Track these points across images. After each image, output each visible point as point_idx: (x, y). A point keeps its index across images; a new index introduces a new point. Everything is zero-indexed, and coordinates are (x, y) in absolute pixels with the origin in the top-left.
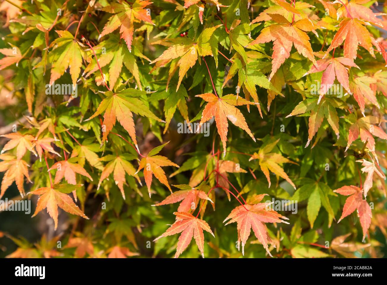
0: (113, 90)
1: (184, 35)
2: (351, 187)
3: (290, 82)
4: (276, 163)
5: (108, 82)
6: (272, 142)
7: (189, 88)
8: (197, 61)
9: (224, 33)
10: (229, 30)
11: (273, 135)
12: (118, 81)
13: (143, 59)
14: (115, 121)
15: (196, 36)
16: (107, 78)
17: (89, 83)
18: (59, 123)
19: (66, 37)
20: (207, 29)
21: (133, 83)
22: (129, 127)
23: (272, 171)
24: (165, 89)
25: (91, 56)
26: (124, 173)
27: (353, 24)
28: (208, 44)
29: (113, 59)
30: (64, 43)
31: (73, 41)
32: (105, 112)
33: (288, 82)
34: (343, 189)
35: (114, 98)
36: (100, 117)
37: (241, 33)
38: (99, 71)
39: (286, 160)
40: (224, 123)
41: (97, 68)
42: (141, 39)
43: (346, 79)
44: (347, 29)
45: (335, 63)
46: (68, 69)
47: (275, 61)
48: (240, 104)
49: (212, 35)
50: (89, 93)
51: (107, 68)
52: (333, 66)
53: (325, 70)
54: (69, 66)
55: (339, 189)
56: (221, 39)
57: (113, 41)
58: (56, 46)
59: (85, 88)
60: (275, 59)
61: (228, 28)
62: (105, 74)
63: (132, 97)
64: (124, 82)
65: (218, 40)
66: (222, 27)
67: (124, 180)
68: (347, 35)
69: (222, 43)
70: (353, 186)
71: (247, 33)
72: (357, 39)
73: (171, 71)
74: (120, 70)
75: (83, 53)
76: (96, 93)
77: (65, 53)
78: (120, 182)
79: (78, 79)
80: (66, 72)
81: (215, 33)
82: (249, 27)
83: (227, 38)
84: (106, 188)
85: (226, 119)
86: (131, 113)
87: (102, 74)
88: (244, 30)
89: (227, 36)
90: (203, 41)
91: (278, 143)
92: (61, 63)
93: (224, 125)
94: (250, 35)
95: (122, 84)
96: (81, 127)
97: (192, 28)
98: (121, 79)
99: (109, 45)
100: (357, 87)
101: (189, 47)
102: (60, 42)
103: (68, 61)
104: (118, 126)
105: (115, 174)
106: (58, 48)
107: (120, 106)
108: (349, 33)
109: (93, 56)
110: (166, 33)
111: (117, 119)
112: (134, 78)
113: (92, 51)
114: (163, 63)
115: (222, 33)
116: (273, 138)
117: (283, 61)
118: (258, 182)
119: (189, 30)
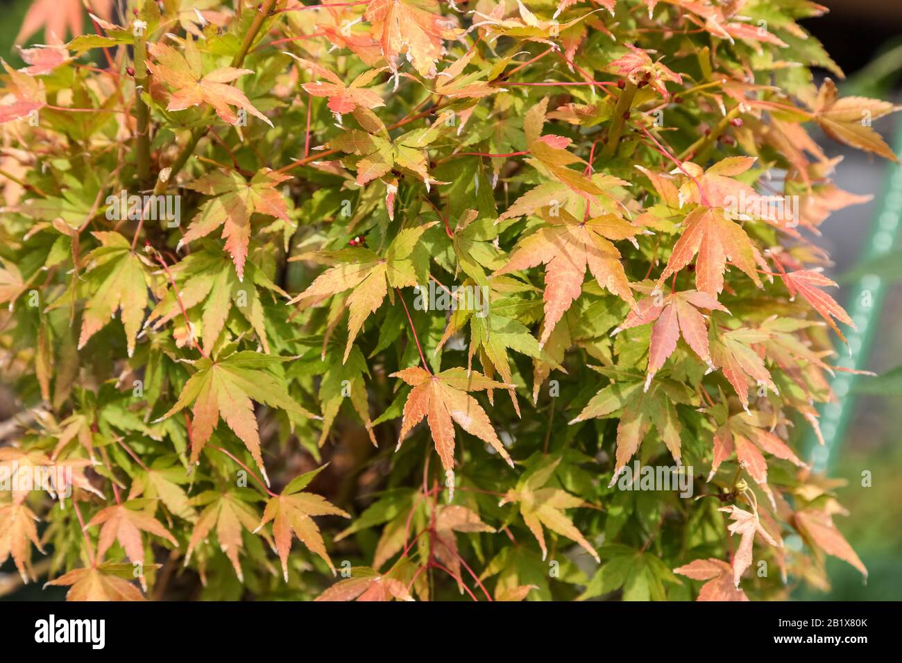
0: (211, 356)
1: (356, 243)
2: (710, 562)
3: (583, 341)
4: (555, 508)
5: (200, 339)
6: (545, 465)
7: (371, 353)
8: (386, 299)
9: (443, 238)
10: (453, 231)
11: (549, 451)
12: (221, 337)
13: (275, 292)
14: (217, 420)
15: (384, 243)
16: (200, 332)
17: (163, 339)
18: (102, 425)
19: (114, 244)
20: (406, 230)
21: (252, 340)
22: (247, 429)
23: (549, 526)
24: (320, 356)
25: (166, 284)
26: (239, 528)
27: (714, 220)
28: (409, 262)
29: (211, 291)
30: (109, 257)
31: (129, 253)
32: (194, 401)
33: (578, 341)
34: (695, 567)
35: (214, 370)
36: (187, 411)
37: (477, 237)
38: (181, 316)
39: (577, 502)
40: (446, 429)
41: (179, 311)
42: (272, 250)
43: (701, 336)
44: (701, 231)
45: (680, 303)
46: (119, 312)
47: (551, 305)
48: (478, 387)
49: (418, 242)
50: (163, 361)
51: (198, 311)
52: (674, 311)
53: (658, 319)
54: (119, 306)
55: (684, 566)
56: (437, 251)
57: (211, 254)
58: (94, 265)
59: (154, 350)
60: (550, 302)
61: (451, 227)
62: (194, 321)
63: (250, 368)
64: (235, 337)
65: (430, 253)
66: (439, 226)
67: (240, 542)
68: (702, 243)
69: (440, 259)
70: (716, 560)
71: (489, 238)
72: (722, 250)
73: (333, 317)
74: (225, 314)
75: (148, 279)
76: (177, 361)
77: (111, 277)
78: (230, 546)
79: (139, 333)
80: (113, 317)
81: (426, 237)
82: (494, 226)
83: (450, 249)
84: (201, 558)
85: (449, 421)
86: (251, 402)
87: (188, 324)
88: (483, 232)
89: (449, 245)
90: (398, 255)
91: (558, 467)
92: (104, 298)
93: (447, 434)
94: (496, 243)
95: (230, 342)
96: (146, 431)
97: (376, 226)
98: (229, 333)
99: (202, 262)
100: (727, 351)
101: (368, 269)
102: (100, 255)
103: (119, 295)
104: (223, 430)
105: (219, 530)
106: (98, 268)
107: (226, 388)
108: (705, 239)
109: (170, 285)
110: (325, 236)
111: (222, 414)
112: (255, 332)
113: (167, 275)
114: (315, 300)
115: (441, 238)
116: (548, 457)
117: (567, 305)
118: (520, 549)
119: (371, 232)
